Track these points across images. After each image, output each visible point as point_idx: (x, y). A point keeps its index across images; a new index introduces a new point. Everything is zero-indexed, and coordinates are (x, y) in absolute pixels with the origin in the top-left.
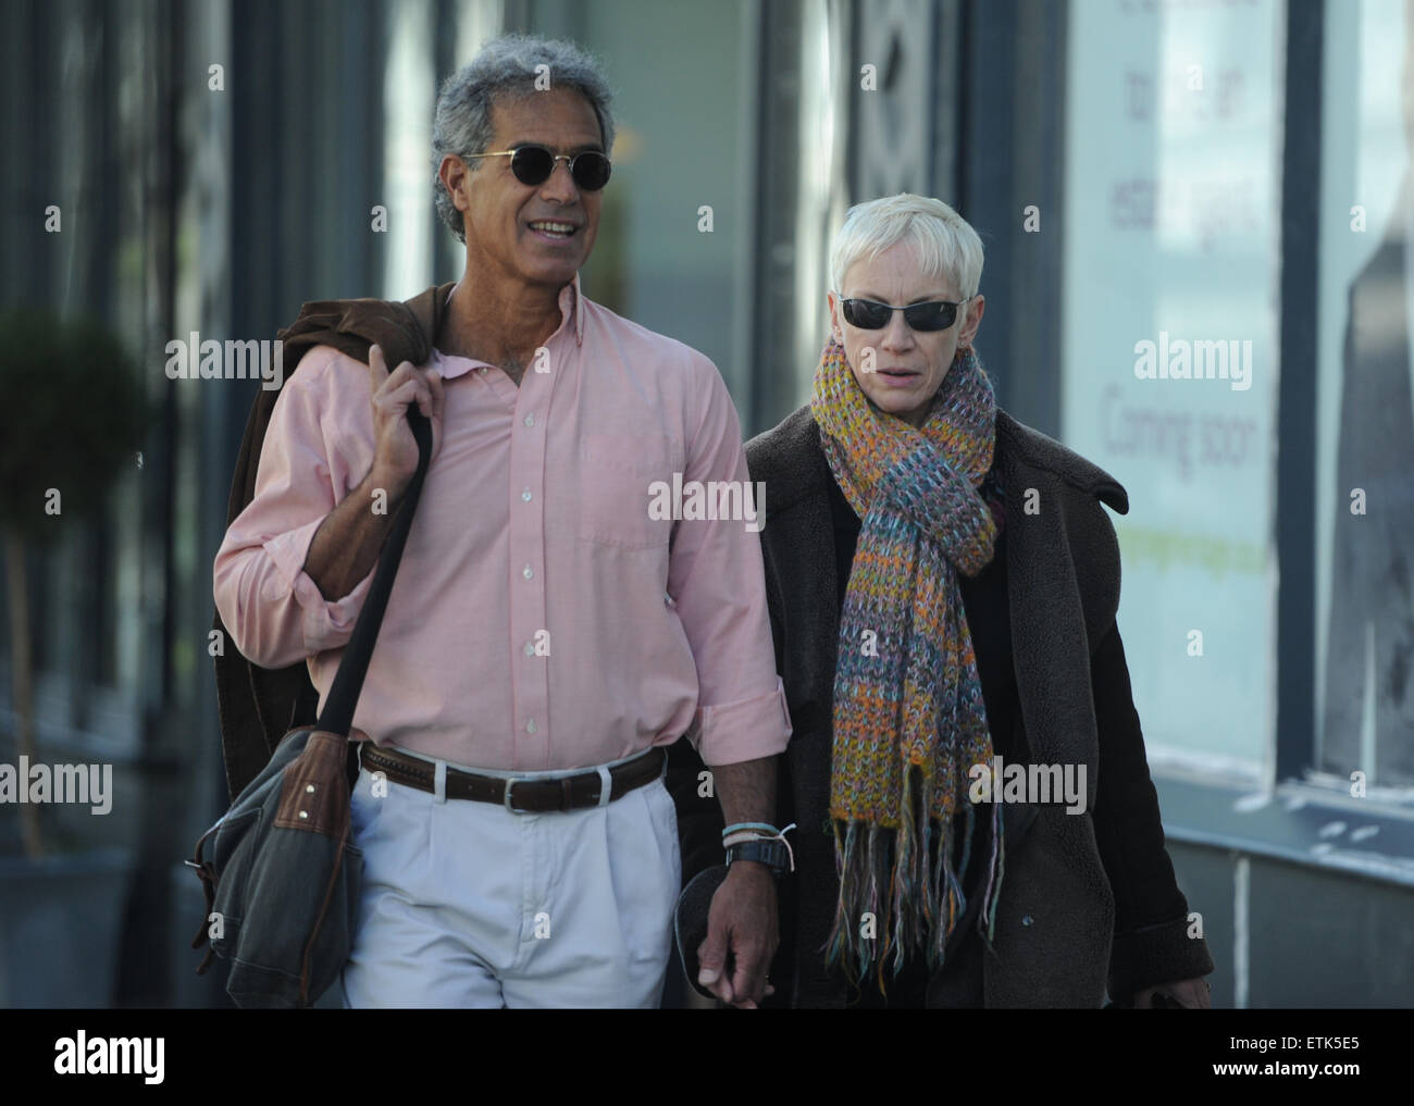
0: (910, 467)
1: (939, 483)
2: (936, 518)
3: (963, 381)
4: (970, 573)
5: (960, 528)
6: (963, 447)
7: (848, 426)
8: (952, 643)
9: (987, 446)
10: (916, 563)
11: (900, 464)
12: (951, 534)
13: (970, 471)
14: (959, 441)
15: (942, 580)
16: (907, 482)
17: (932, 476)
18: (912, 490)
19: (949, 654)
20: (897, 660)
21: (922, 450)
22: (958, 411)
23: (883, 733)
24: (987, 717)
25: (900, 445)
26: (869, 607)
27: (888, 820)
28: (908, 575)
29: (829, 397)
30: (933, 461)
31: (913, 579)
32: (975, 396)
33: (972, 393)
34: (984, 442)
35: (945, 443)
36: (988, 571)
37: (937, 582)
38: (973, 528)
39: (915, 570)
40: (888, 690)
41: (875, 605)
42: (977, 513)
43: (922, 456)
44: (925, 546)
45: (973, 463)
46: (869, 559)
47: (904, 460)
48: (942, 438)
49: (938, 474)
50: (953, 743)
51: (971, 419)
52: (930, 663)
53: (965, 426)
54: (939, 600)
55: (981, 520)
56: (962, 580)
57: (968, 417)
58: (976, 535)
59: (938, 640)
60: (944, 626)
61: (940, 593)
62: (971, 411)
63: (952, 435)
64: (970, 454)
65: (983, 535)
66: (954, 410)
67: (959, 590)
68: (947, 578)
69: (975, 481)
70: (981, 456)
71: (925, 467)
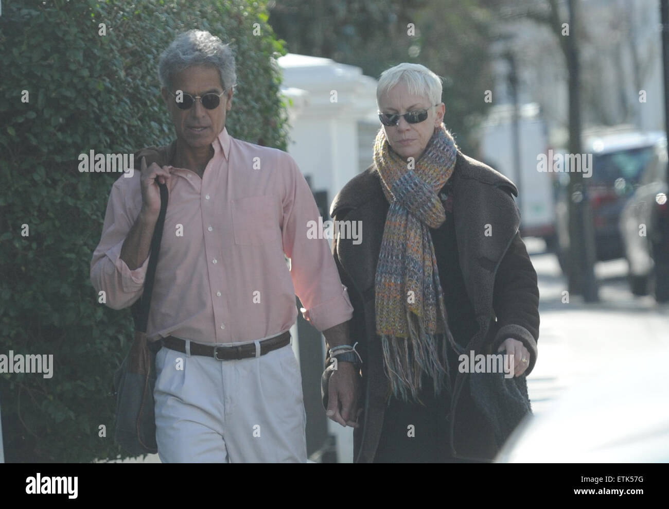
0: (402, 182)
1: (413, 189)
2: (412, 204)
3: (435, 142)
4: (433, 226)
5: (423, 208)
6: (432, 172)
8: (428, 256)
9: (447, 169)
10: (406, 224)
11: (398, 181)
12: (420, 211)
13: (435, 182)
14: (430, 169)
17: (410, 186)
19: (427, 262)
20: (400, 265)
22: (432, 156)
23: (395, 297)
25: (399, 173)
26: (388, 244)
27: (400, 334)
28: (402, 230)
31: (405, 231)
33: (440, 147)
35: (424, 171)
37: (416, 232)
38: (429, 207)
39: (405, 227)
41: (390, 243)
44: (410, 216)
45: (437, 178)
47: (400, 179)
48: (423, 169)
49: (412, 184)
51: (437, 159)
52: (414, 267)
53: (434, 162)
54: (417, 240)
55: (433, 204)
56: (432, 230)
57: (436, 158)
58: (431, 210)
59: (418, 257)
60: (421, 250)
61: (417, 236)
62: (438, 155)
63: (427, 167)
64: (435, 174)
65: (434, 210)
66: (430, 155)
67: (429, 234)
68: (422, 229)
69: (436, 187)
70: (442, 175)
71: (407, 182)
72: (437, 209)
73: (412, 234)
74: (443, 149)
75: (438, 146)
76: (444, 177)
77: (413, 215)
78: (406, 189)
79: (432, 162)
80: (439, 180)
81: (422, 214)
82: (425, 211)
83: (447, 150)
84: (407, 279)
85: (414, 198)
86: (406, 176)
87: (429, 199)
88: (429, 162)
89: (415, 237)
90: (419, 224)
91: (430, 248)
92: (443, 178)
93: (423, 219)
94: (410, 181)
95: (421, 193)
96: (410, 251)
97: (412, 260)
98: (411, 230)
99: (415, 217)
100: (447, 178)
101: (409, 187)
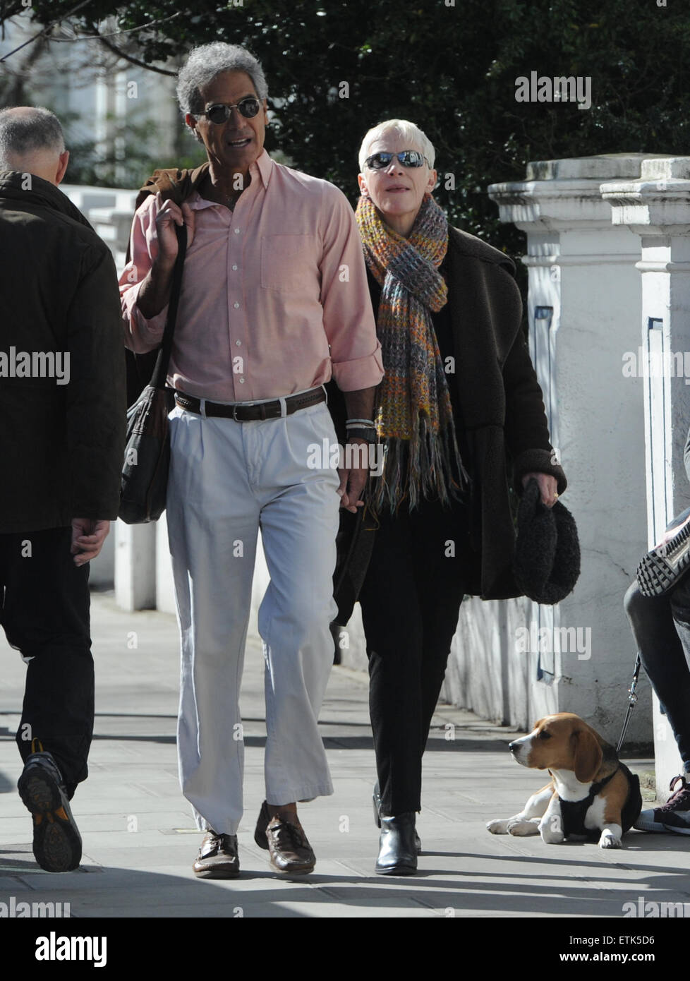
0: (402, 259)
1: (417, 267)
2: (416, 285)
3: (427, 212)
4: (436, 310)
5: (428, 290)
6: (430, 247)
7: (372, 238)
8: (430, 345)
9: (443, 244)
10: (408, 308)
11: (397, 258)
12: (424, 293)
13: (434, 259)
14: (428, 244)
15: (422, 315)
16: (401, 266)
17: (414, 264)
18: (404, 271)
19: (429, 351)
20: (404, 357)
21: (408, 251)
22: (426, 228)
23: (400, 394)
24: (447, 380)
25: (398, 248)
26: (387, 332)
27: (406, 436)
28: (405, 314)
29: (364, 223)
30: (413, 256)
31: (408, 316)
32: (435, 219)
33: (433, 218)
34: (441, 243)
35: (420, 246)
36: (445, 308)
37: (420, 317)
38: (435, 289)
39: (408, 312)
40: (401, 372)
41: (390, 330)
42: (437, 281)
43: (408, 254)
44: (412, 299)
45: (435, 255)
46: (385, 308)
47: (400, 256)
48: (419, 243)
49: (416, 262)
50: (436, 396)
51: (433, 232)
52: (421, 358)
53: (430, 235)
54: (422, 326)
55: (439, 285)
56: (432, 314)
57: (432, 230)
58: (437, 292)
59: (423, 345)
60: (425, 338)
61: (422, 323)
62: (433, 228)
63: (424, 241)
64: (433, 249)
65: (440, 292)
66: (424, 227)
67: (431, 320)
68: (425, 314)
69: (436, 264)
70: (440, 250)
71: (410, 259)
72: (443, 291)
73: (417, 319)
74: (437, 220)
75: (431, 216)
76: (442, 252)
77: (416, 298)
78: (409, 267)
79: (428, 235)
80: (437, 256)
81: (426, 296)
82: (431, 293)
83: (441, 221)
84: (416, 371)
85: (418, 278)
86: (407, 252)
87: (435, 279)
88: (425, 235)
89: (420, 322)
90: (422, 308)
91: (432, 336)
92: (440, 254)
93: (427, 302)
94: (413, 258)
95: (426, 272)
96: (416, 339)
97: (419, 348)
98: (415, 315)
99: (419, 300)
100: (445, 254)
101: (412, 266)
